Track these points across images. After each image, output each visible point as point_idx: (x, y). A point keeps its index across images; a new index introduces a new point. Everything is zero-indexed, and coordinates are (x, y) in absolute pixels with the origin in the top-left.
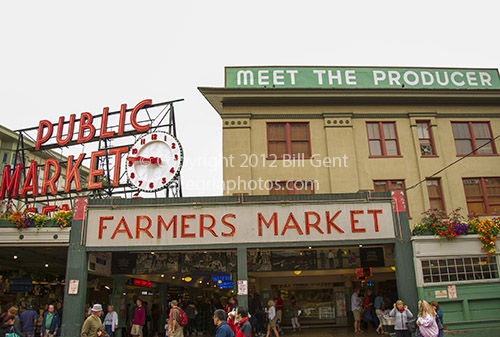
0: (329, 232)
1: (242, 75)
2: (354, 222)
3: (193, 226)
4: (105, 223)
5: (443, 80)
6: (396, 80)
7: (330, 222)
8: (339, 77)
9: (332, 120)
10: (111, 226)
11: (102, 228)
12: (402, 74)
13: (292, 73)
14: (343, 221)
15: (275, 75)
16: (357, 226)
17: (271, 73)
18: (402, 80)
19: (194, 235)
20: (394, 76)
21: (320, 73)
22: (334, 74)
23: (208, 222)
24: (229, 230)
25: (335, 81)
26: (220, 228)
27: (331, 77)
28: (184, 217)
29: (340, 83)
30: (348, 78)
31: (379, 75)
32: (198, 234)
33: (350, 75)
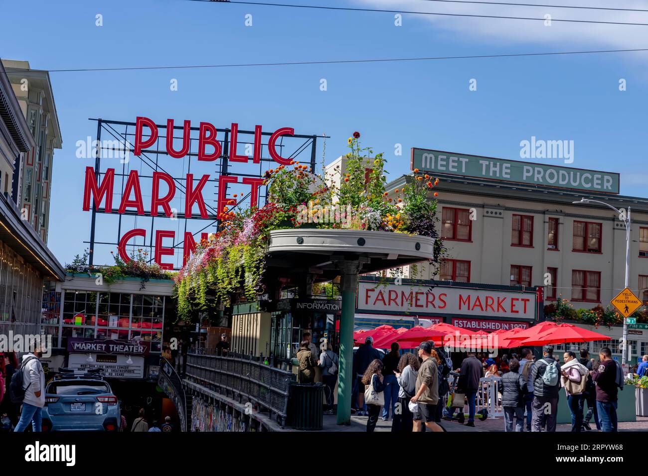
0: (498, 310)
1: (426, 158)
2: (513, 305)
3: (422, 300)
4: (370, 293)
5: (575, 181)
6: (540, 176)
7: (499, 304)
8: (497, 169)
9: (490, 210)
10: (373, 295)
11: (367, 297)
12: (545, 171)
13: (464, 160)
14: (507, 305)
15: (451, 161)
16: (514, 309)
17: (448, 159)
18: (544, 178)
19: (422, 306)
20: (539, 172)
21: (484, 163)
22: (495, 166)
23: (431, 298)
24: (442, 305)
25: (495, 172)
26: (437, 302)
27: (492, 169)
28: (417, 293)
29: (498, 175)
30: (504, 171)
31: (528, 171)
32: (425, 306)
33: (507, 168)
